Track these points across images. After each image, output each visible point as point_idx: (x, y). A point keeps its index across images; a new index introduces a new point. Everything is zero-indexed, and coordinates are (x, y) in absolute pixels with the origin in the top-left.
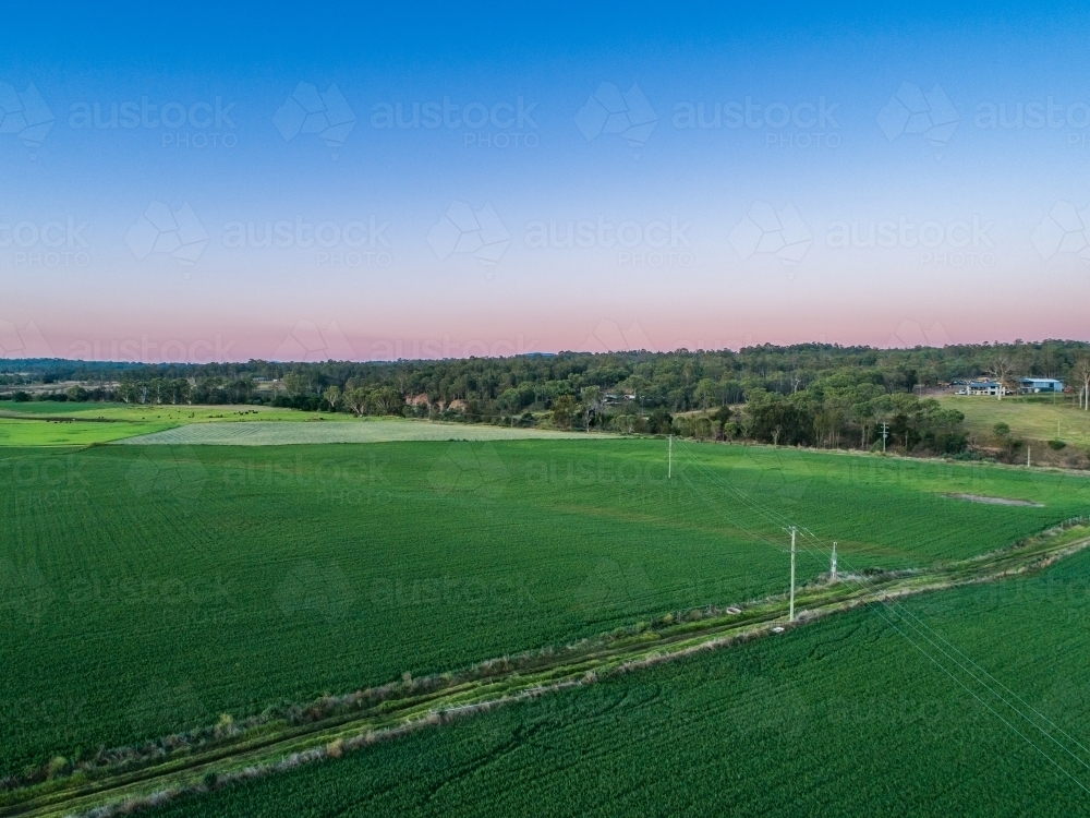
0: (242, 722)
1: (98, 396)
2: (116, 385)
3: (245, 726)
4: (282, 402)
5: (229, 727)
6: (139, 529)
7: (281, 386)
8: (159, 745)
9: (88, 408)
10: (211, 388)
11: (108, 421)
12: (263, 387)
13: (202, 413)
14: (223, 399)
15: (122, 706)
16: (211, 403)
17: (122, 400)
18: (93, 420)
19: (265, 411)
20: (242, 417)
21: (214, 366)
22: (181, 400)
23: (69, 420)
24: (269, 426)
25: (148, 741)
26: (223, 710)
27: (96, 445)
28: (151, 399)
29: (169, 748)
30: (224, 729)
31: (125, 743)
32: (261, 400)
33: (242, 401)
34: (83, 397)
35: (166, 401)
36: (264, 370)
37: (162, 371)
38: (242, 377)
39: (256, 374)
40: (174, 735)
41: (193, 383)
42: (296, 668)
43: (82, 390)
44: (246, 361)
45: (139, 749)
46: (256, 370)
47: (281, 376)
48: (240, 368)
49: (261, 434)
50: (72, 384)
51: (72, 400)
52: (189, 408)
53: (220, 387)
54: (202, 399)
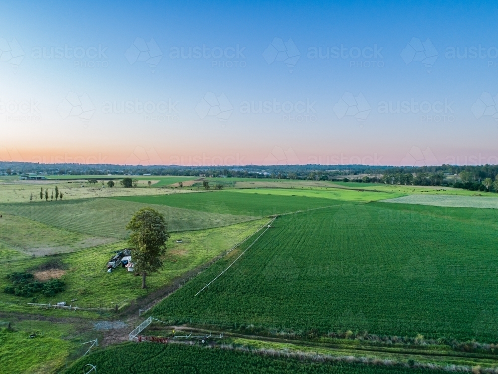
0: (427, 340)
1: (374, 180)
2: (382, 176)
3: (429, 343)
4: (459, 186)
5: (421, 341)
6: (387, 241)
7: (459, 178)
8: (390, 339)
9: (370, 186)
10: (423, 178)
11: (378, 191)
12: (449, 178)
13: (419, 189)
14: (428, 183)
15: (375, 317)
16: (423, 185)
17: (383, 183)
18: (371, 191)
19: (450, 190)
20: (437, 192)
21: (425, 168)
22: (409, 183)
23: (363, 190)
24: (451, 197)
25: (385, 336)
26: (420, 332)
27: (372, 202)
28: (396, 182)
29: (394, 342)
30: (419, 340)
31: (376, 333)
32: (448, 184)
33: (438, 184)
34: (369, 181)
35: (402, 184)
36: (450, 169)
37: (401, 170)
38: (438, 173)
39: (446, 171)
40: (396, 336)
41: (414, 175)
42: (457, 322)
43: (368, 178)
44: (441, 165)
45: (381, 338)
46: (445, 169)
47: (459, 172)
48: (438, 169)
49: (446, 201)
50: (365, 175)
51: (364, 182)
52: (413, 187)
53: (427, 178)
54: (419, 183)
